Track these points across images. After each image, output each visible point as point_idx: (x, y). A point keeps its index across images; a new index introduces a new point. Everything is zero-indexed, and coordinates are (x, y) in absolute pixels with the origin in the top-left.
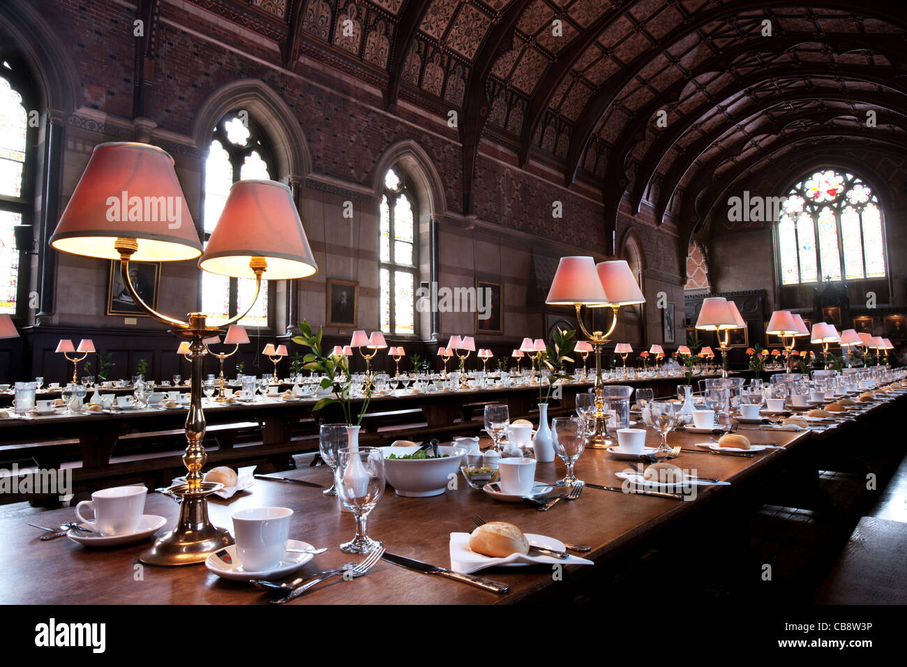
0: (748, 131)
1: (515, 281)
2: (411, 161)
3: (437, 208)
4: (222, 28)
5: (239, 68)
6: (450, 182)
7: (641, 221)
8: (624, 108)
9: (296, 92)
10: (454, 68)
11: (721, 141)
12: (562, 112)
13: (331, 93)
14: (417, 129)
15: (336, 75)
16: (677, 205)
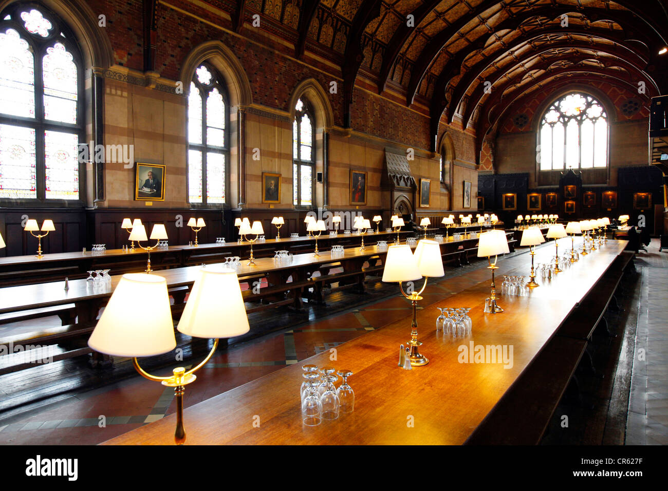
0: (527, 67)
1: (374, 170)
2: (312, 93)
3: (328, 123)
4: (195, 5)
5: (206, 33)
6: (336, 106)
7: (454, 128)
8: (447, 53)
9: (241, 48)
10: (340, 27)
11: (509, 73)
12: (407, 56)
13: (263, 48)
14: (316, 71)
15: (266, 35)
16: (477, 116)
